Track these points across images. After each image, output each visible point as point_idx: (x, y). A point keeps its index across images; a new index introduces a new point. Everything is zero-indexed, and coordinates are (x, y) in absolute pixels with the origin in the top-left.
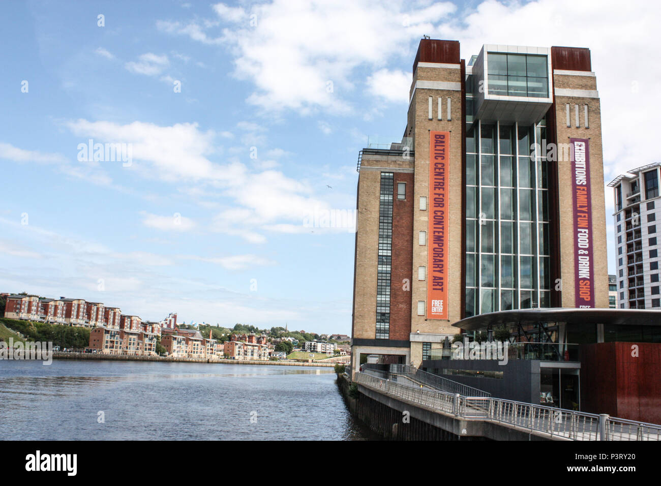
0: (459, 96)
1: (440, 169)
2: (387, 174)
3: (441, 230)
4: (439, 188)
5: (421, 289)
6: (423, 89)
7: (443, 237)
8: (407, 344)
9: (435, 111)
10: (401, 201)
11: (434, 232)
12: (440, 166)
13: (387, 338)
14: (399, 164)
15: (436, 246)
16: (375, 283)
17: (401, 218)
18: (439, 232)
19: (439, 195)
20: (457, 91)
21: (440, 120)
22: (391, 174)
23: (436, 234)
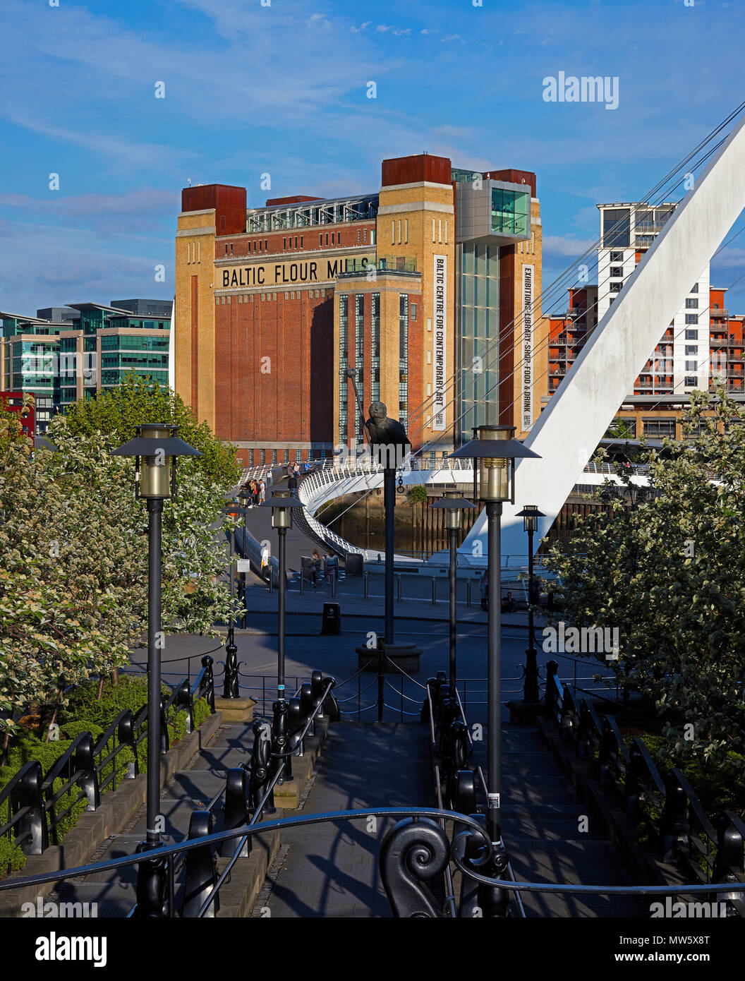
0: (453, 218)
1: (440, 292)
2: (404, 296)
3: (441, 350)
4: (440, 311)
6: (430, 211)
7: (442, 356)
9: (437, 234)
10: (413, 322)
11: (437, 351)
12: (440, 289)
14: (411, 286)
15: (438, 364)
17: (414, 338)
18: (440, 352)
19: (440, 316)
20: (452, 214)
21: (440, 243)
22: (406, 296)
23: (438, 353)
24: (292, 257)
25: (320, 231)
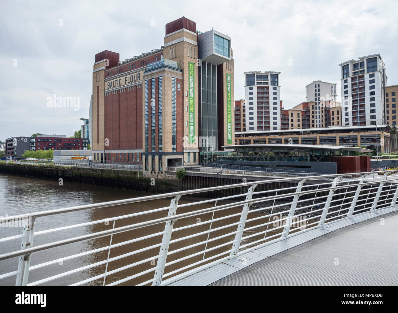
0: (197, 48)
2: (174, 78)
5: (187, 130)
6: (186, 42)
8: (183, 153)
9: (190, 53)
10: (179, 92)
13: (176, 151)
14: (178, 75)
16: (171, 128)
17: (179, 99)
20: (196, 46)
21: (191, 57)
24: (131, 73)
25: (141, 60)
